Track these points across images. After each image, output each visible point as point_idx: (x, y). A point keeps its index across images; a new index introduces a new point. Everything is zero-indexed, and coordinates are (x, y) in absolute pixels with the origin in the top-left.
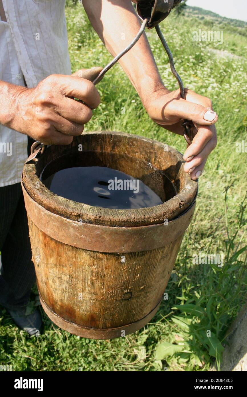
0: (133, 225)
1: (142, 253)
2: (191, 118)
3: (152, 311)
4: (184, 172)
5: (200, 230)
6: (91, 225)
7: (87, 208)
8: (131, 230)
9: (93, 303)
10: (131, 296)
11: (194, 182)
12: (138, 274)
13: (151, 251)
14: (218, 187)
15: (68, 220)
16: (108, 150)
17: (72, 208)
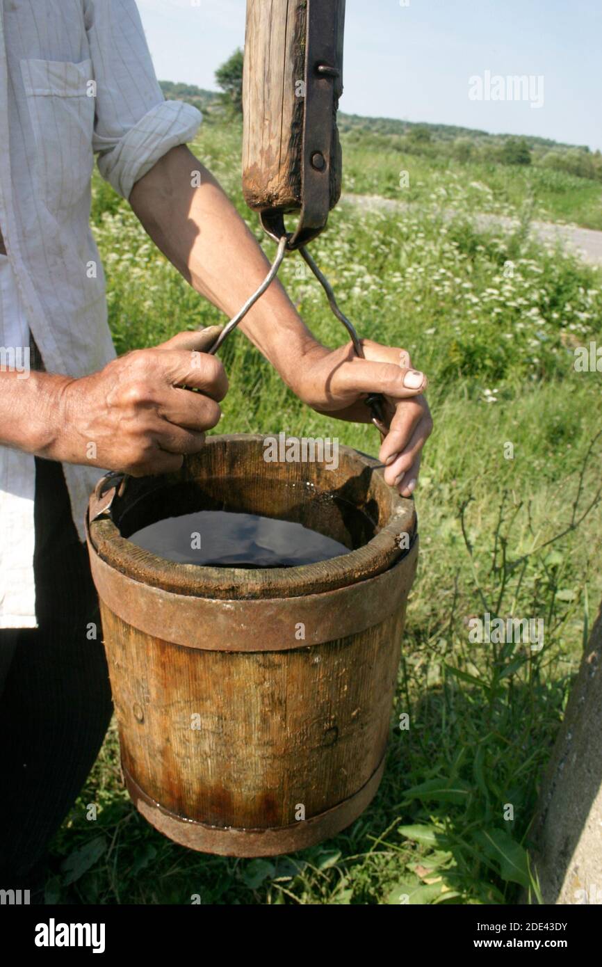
0: (328, 588)
1: (348, 641)
2: (382, 389)
3: (375, 771)
4: (383, 486)
5: (410, 624)
6: (258, 602)
7: (243, 574)
8: (325, 597)
9: (268, 766)
10: (337, 736)
11: (407, 500)
12: (344, 684)
13: (360, 635)
14: (426, 519)
15: (214, 601)
16: (223, 472)
17: (218, 579)
